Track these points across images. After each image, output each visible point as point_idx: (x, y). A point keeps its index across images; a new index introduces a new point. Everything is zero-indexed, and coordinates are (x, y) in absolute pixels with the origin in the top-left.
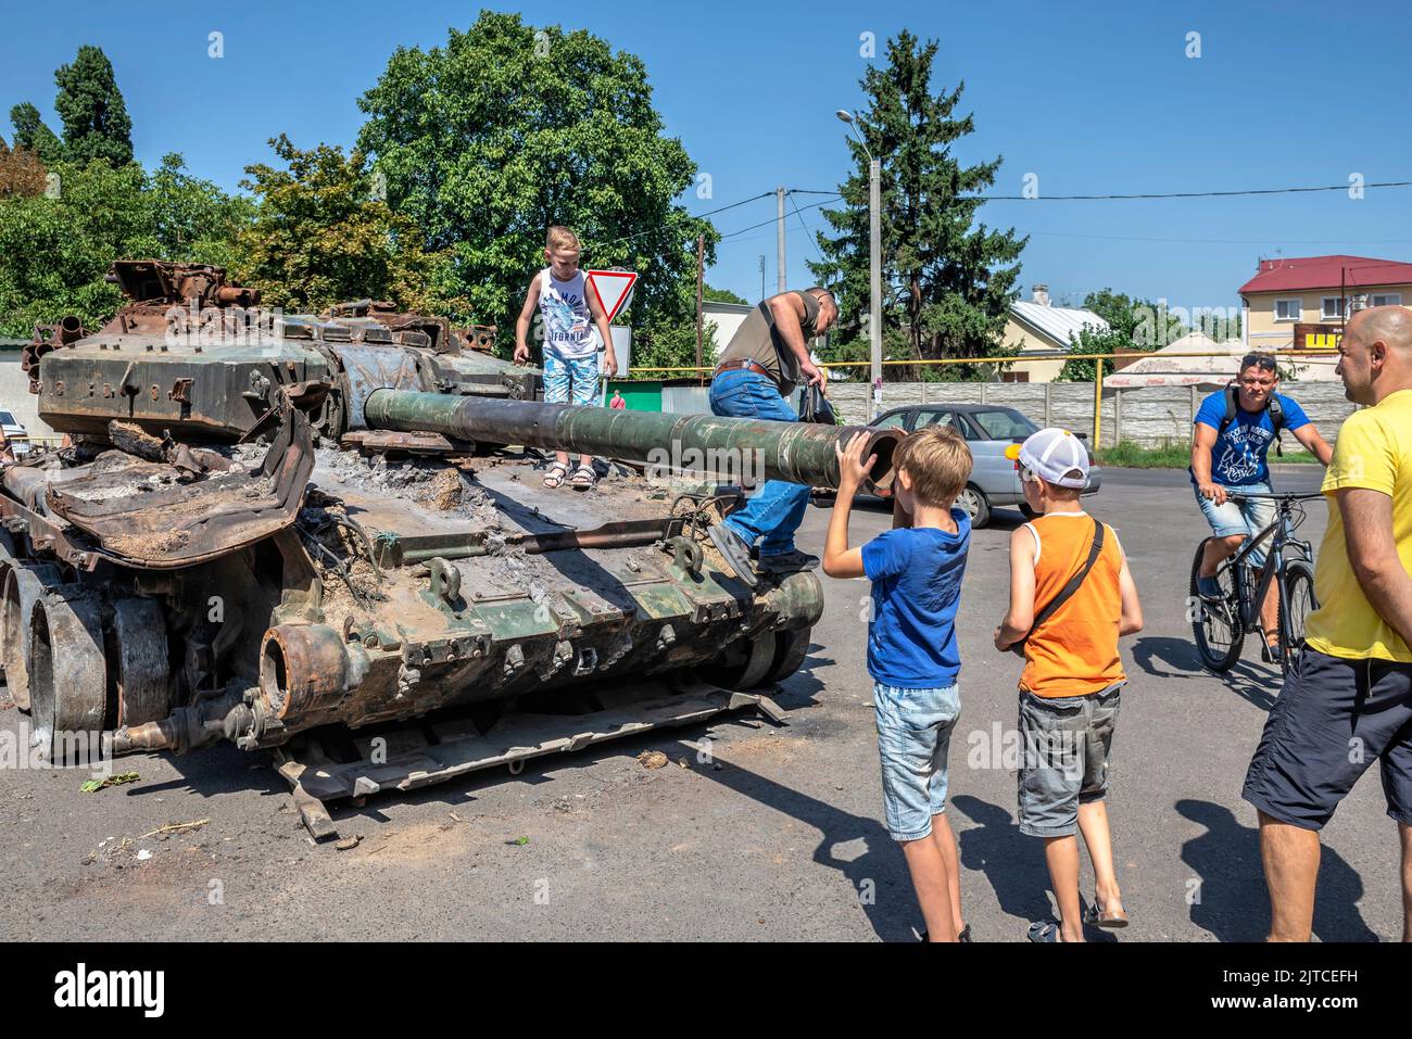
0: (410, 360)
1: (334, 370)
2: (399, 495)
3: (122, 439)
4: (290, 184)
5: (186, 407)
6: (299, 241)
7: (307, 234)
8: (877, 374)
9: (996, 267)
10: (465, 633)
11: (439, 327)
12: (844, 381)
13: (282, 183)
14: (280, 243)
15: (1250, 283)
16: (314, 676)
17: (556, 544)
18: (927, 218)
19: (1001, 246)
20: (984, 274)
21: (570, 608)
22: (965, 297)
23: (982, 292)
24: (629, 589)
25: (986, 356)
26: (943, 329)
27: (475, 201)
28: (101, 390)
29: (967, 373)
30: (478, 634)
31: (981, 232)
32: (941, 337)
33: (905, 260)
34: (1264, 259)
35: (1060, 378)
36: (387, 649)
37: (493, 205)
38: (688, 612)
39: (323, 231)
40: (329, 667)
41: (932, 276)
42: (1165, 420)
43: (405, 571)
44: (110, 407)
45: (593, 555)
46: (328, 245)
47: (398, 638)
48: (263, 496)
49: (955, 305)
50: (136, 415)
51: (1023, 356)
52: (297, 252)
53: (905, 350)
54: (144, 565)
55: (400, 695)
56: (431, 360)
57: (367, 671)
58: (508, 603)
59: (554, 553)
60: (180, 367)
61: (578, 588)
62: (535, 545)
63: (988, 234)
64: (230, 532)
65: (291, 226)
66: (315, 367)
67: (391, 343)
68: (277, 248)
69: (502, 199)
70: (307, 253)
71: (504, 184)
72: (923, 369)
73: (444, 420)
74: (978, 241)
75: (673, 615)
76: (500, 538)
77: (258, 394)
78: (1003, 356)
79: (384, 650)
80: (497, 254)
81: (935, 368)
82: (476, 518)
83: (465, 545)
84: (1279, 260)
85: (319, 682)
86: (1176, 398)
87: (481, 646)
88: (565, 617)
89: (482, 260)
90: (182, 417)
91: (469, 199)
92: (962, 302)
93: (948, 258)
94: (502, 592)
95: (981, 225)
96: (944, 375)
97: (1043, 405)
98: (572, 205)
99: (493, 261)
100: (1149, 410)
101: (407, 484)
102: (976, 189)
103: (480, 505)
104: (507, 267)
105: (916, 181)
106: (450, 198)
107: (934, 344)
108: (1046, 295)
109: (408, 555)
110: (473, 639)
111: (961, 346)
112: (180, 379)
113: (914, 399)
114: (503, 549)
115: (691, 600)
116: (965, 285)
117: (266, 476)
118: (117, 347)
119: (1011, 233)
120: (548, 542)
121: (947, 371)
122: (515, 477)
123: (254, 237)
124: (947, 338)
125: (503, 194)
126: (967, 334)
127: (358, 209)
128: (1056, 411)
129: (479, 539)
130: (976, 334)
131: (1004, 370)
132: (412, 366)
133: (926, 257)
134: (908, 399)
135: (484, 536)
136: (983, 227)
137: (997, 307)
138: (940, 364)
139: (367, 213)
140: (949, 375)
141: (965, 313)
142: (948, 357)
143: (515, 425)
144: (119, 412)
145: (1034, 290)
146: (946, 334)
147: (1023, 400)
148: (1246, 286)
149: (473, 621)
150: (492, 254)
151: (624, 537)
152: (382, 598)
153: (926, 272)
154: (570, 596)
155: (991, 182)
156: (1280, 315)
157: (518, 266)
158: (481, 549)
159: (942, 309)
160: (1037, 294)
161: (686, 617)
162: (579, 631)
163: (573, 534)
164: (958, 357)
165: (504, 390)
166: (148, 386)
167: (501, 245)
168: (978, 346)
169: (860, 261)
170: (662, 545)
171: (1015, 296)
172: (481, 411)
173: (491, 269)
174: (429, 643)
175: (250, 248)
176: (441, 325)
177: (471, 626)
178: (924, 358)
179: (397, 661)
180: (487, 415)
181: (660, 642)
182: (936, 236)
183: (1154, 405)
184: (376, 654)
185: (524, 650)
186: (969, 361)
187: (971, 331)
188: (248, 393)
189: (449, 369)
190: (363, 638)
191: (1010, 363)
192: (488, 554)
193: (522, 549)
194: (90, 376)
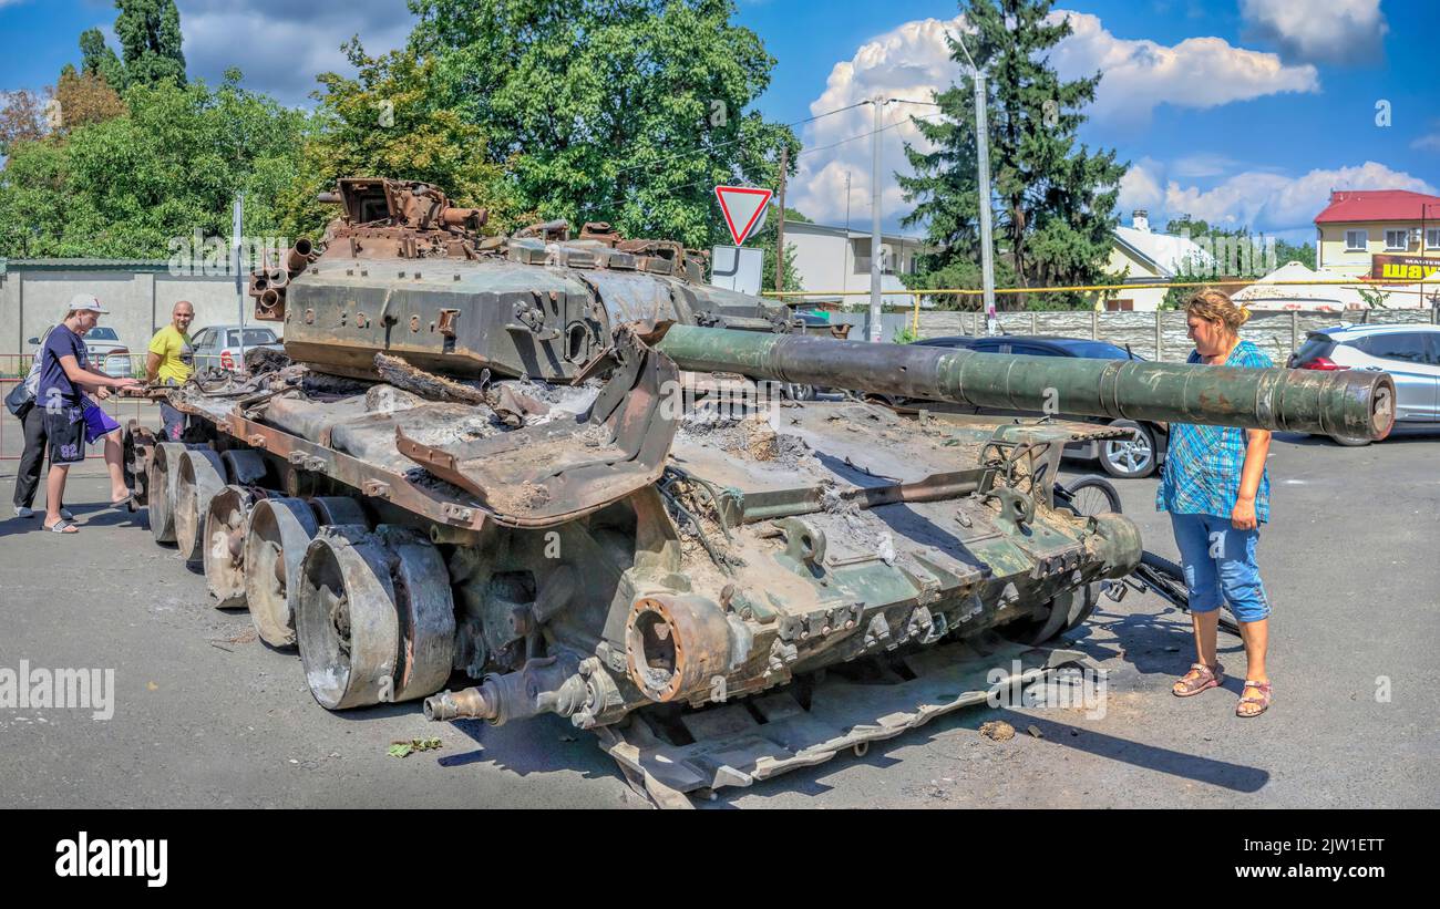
0: (663, 288)
1: (591, 299)
2: (703, 442)
3: (394, 373)
4: (360, 93)
5: (450, 339)
6: (366, 152)
7: (376, 147)
8: (990, 304)
9: (1100, 190)
10: (838, 604)
11: (673, 252)
12: (930, 309)
13: (352, 91)
14: (349, 157)
15: (1324, 213)
16: (704, 655)
17: (882, 498)
18: (1029, 138)
19: (1103, 170)
20: (1087, 196)
21: (927, 571)
22: (1070, 222)
23: (1085, 219)
24: (968, 547)
25: (1092, 284)
26: (1048, 257)
27: (539, 108)
28: (355, 319)
29: (1073, 301)
30: (851, 603)
31: (1083, 152)
32: (1046, 265)
33: (1007, 183)
34: (1335, 190)
35: (1165, 307)
36: (764, 622)
37: (557, 112)
38: (1028, 567)
39: (391, 143)
40: (717, 644)
41: (1034, 200)
42: (1270, 346)
43: (747, 532)
44: (364, 337)
45: (916, 508)
46: (396, 158)
47: (773, 610)
48: (603, 445)
49: (1059, 231)
50: (393, 346)
51: (1128, 283)
52: (364, 165)
53: (1011, 277)
54: (515, 523)
55: (768, 673)
56: (683, 290)
57: (751, 648)
58: (862, 566)
59: (882, 508)
60: (445, 297)
61: (926, 548)
62: (865, 500)
63: (1090, 156)
64: (591, 489)
65: (358, 139)
66: (575, 296)
67: (633, 270)
68: (346, 162)
69: (567, 105)
70: (374, 167)
71: (567, 90)
72: (1030, 298)
73: (752, 361)
74: (1079, 164)
75: (1015, 572)
76: (835, 493)
77: (527, 328)
78: (1109, 284)
79: (762, 623)
80: (564, 167)
81: (1042, 296)
82: (802, 470)
83: (802, 501)
84: (1348, 192)
85: (707, 663)
86: (1280, 325)
87: (854, 616)
88: (925, 580)
89: (548, 175)
90: (444, 351)
91: (532, 106)
92: (1066, 228)
93: (1051, 180)
94: (855, 555)
95: (1082, 145)
96: (1051, 304)
97: (1154, 333)
98: (641, 111)
99: (560, 176)
100: (1254, 337)
101: (710, 429)
102: (1077, 106)
103: (802, 456)
104: (575, 182)
105: (1015, 97)
106: (510, 103)
107: (1039, 272)
108: (1145, 220)
109: (750, 512)
110: (848, 609)
111: (1067, 273)
112: (445, 310)
113: (1024, 328)
114: (840, 504)
115: (1030, 555)
116: (1069, 211)
117: (595, 422)
118: (418, 276)
119: (1112, 154)
120: (878, 497)
121: (1054, 300)
122: (795, 421)
123: (323, 151)
124: (1051, 265)
125: (567, 99)
126: (1073, 262)
127: (427, 120)
128: (1167, 340)
129: (816, 494)
130: (1081, 262)
131: (1110, 298)
132: (666, 296)
133: (1027, 178)
134: (1018, 329)
135: (821, 491)
136: (1084, 147)
137: (1100, 233)
138: (1046, 293)
139: (438, 123)
140: (1056, 303)
141: (1070, 241)
142: (1053, 286)
143: (869, 369)
144: (374, 343)
145: (1134, 215)
146: (1052, 261)
147: (1135, 329)
148: (1320, 216)
149: (841, 588)
150: (559, 168)
151: (944, 489)
152: (740, 563)
153: (1027, 195)
154: (922, 556)
155: (1092, 99)
156: (1349, 245)
157: (587, 181)
158: (817, 505)
159: (1046, 236)
160: (1137, 221)
161: (1027, 574)
162: (938, 595)
163: (899, 487)
164: (1064, 285)
165: (767, 324)
166: (407, 316)
167: (568, 158)
168: (1087, 275)
169: (961, 180)
170: (981, 498)
171: (1115, 222)
172: (812, 351)
173: (556, 184)
174: (809, 614)
175: (317, 164)
176: (675, 249)
177: (840, 594)
178: (1030, 286)
179: (774, 635)
180: (822, 356)
181: (1002, 602)
182: (1039, 157)
183: (1259, 332)
184: (756, 628)
185: (888, 618)
186: (1075, 289)
187: (1076, 259)
188: (512, 326)
189: (705, 300)
190: (738, 611)
191: (1115, 291)
192: (823, 510)
193: (855, 504)
194: (342, 304)
